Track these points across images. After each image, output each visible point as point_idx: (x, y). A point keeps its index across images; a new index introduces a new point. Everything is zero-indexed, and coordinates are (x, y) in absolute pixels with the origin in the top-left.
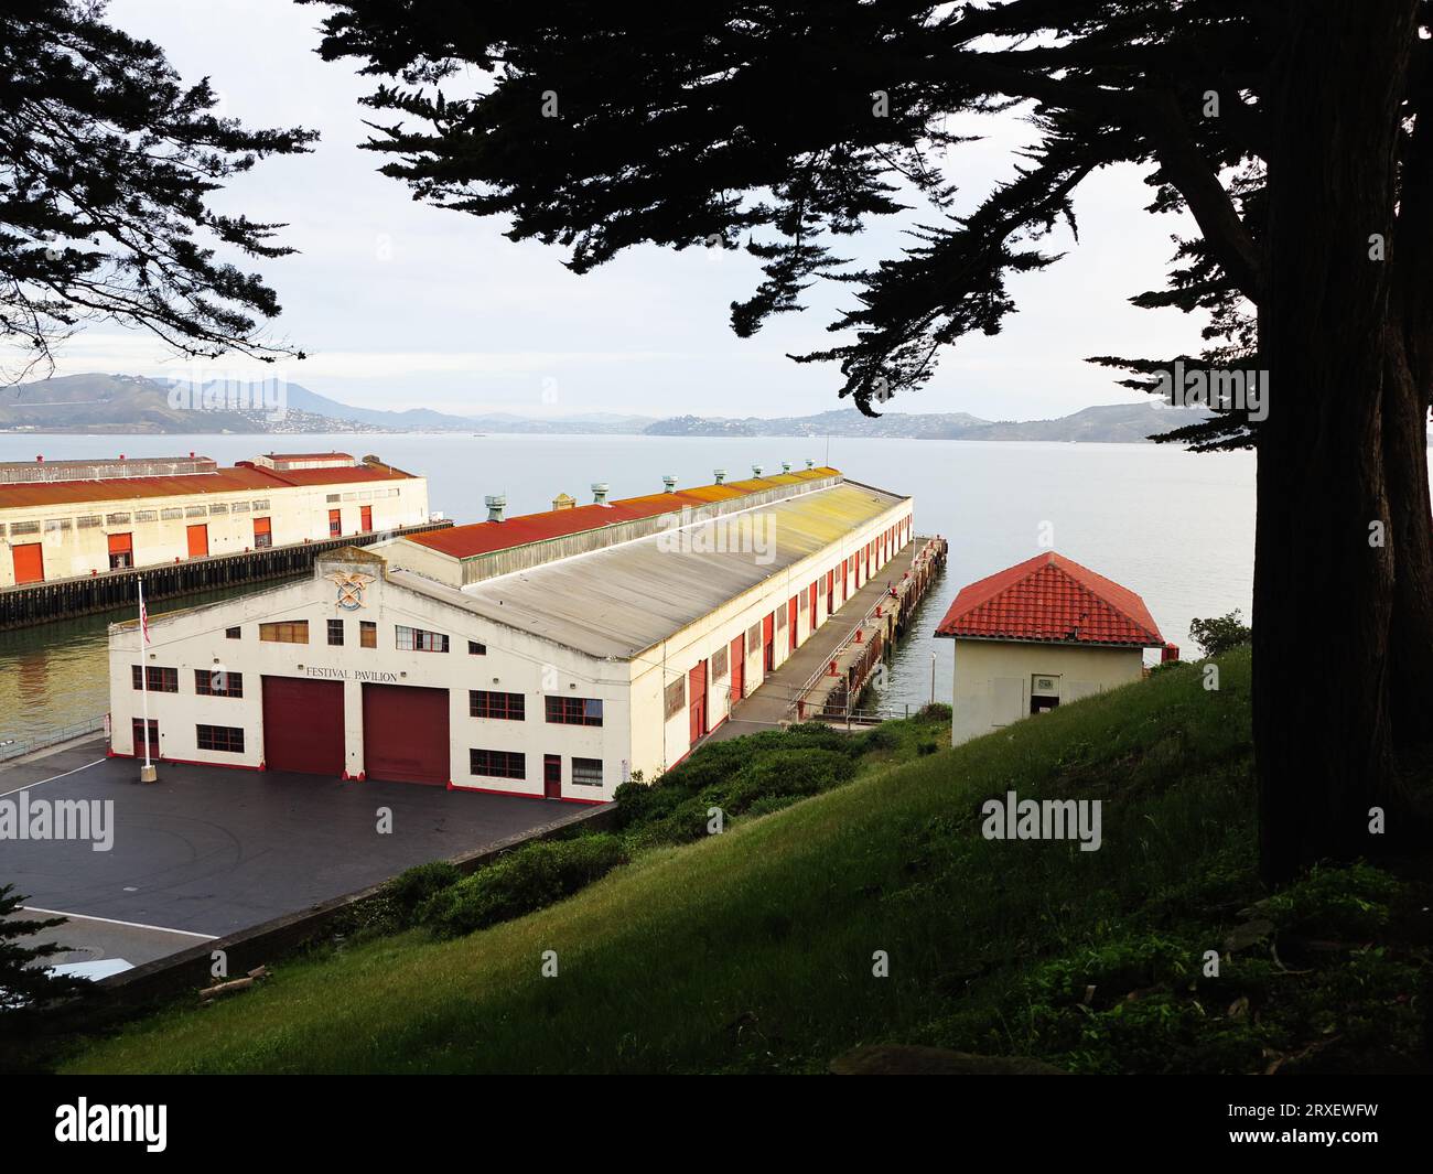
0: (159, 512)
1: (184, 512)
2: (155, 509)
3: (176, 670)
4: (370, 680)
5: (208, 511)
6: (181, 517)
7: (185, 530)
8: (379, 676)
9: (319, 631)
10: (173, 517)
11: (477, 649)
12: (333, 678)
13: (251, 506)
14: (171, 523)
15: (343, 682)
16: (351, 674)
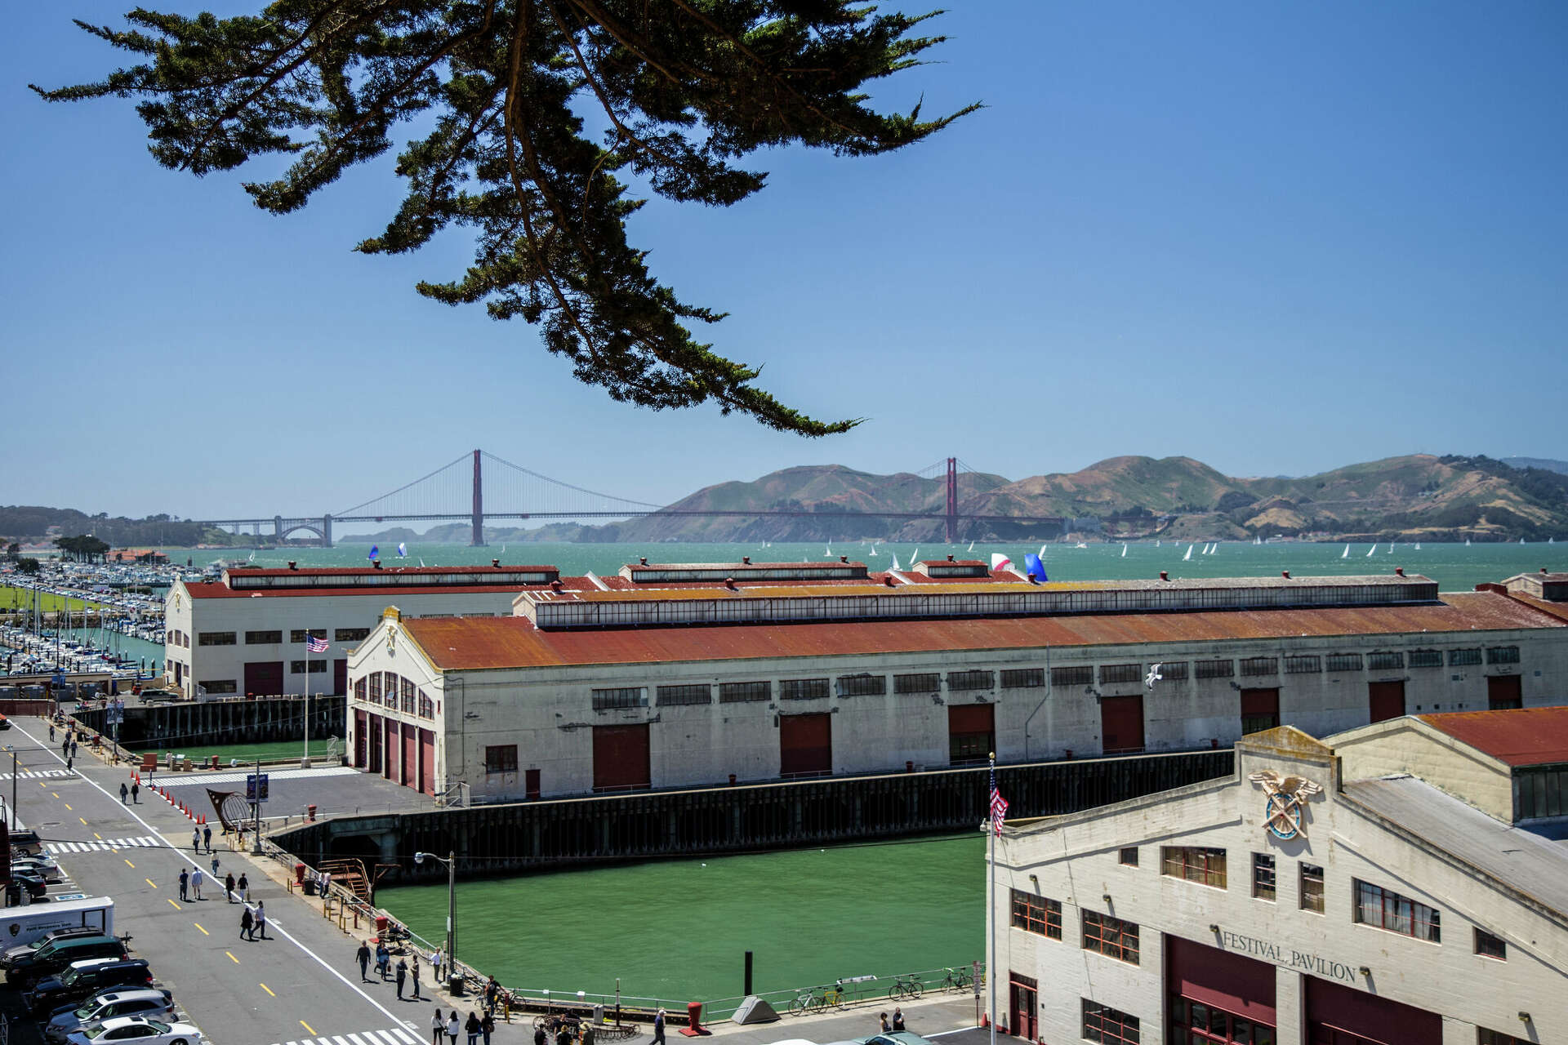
0: (1324, 660)
1: (1366, 661)
2: (1316, 653)
3: (1060, 903)
4: (1313, 972)
5: (1406, 660)
6: (1359, 667)
7: (1367, 689)
8: (1327, 968)
9: (1239, 869)
10: (1346, 667)
11: (1489, 943)
12: (1260, 957)
13: (1484, 656)
14: (1345, 677)
15: (1274, 966)
16: (1287, 957)
